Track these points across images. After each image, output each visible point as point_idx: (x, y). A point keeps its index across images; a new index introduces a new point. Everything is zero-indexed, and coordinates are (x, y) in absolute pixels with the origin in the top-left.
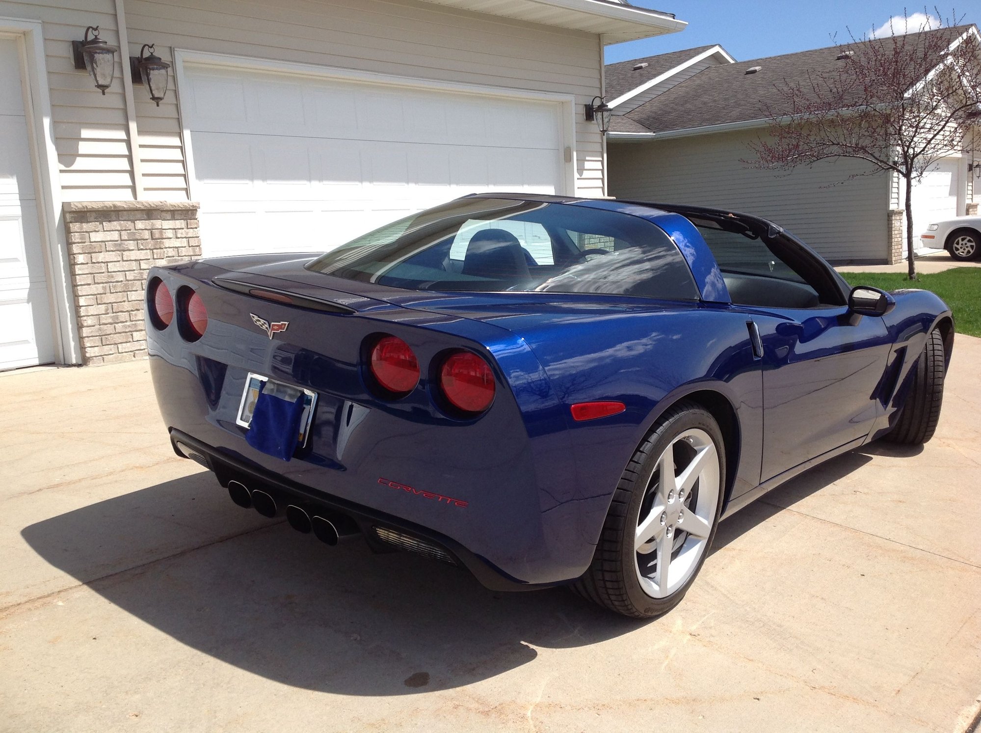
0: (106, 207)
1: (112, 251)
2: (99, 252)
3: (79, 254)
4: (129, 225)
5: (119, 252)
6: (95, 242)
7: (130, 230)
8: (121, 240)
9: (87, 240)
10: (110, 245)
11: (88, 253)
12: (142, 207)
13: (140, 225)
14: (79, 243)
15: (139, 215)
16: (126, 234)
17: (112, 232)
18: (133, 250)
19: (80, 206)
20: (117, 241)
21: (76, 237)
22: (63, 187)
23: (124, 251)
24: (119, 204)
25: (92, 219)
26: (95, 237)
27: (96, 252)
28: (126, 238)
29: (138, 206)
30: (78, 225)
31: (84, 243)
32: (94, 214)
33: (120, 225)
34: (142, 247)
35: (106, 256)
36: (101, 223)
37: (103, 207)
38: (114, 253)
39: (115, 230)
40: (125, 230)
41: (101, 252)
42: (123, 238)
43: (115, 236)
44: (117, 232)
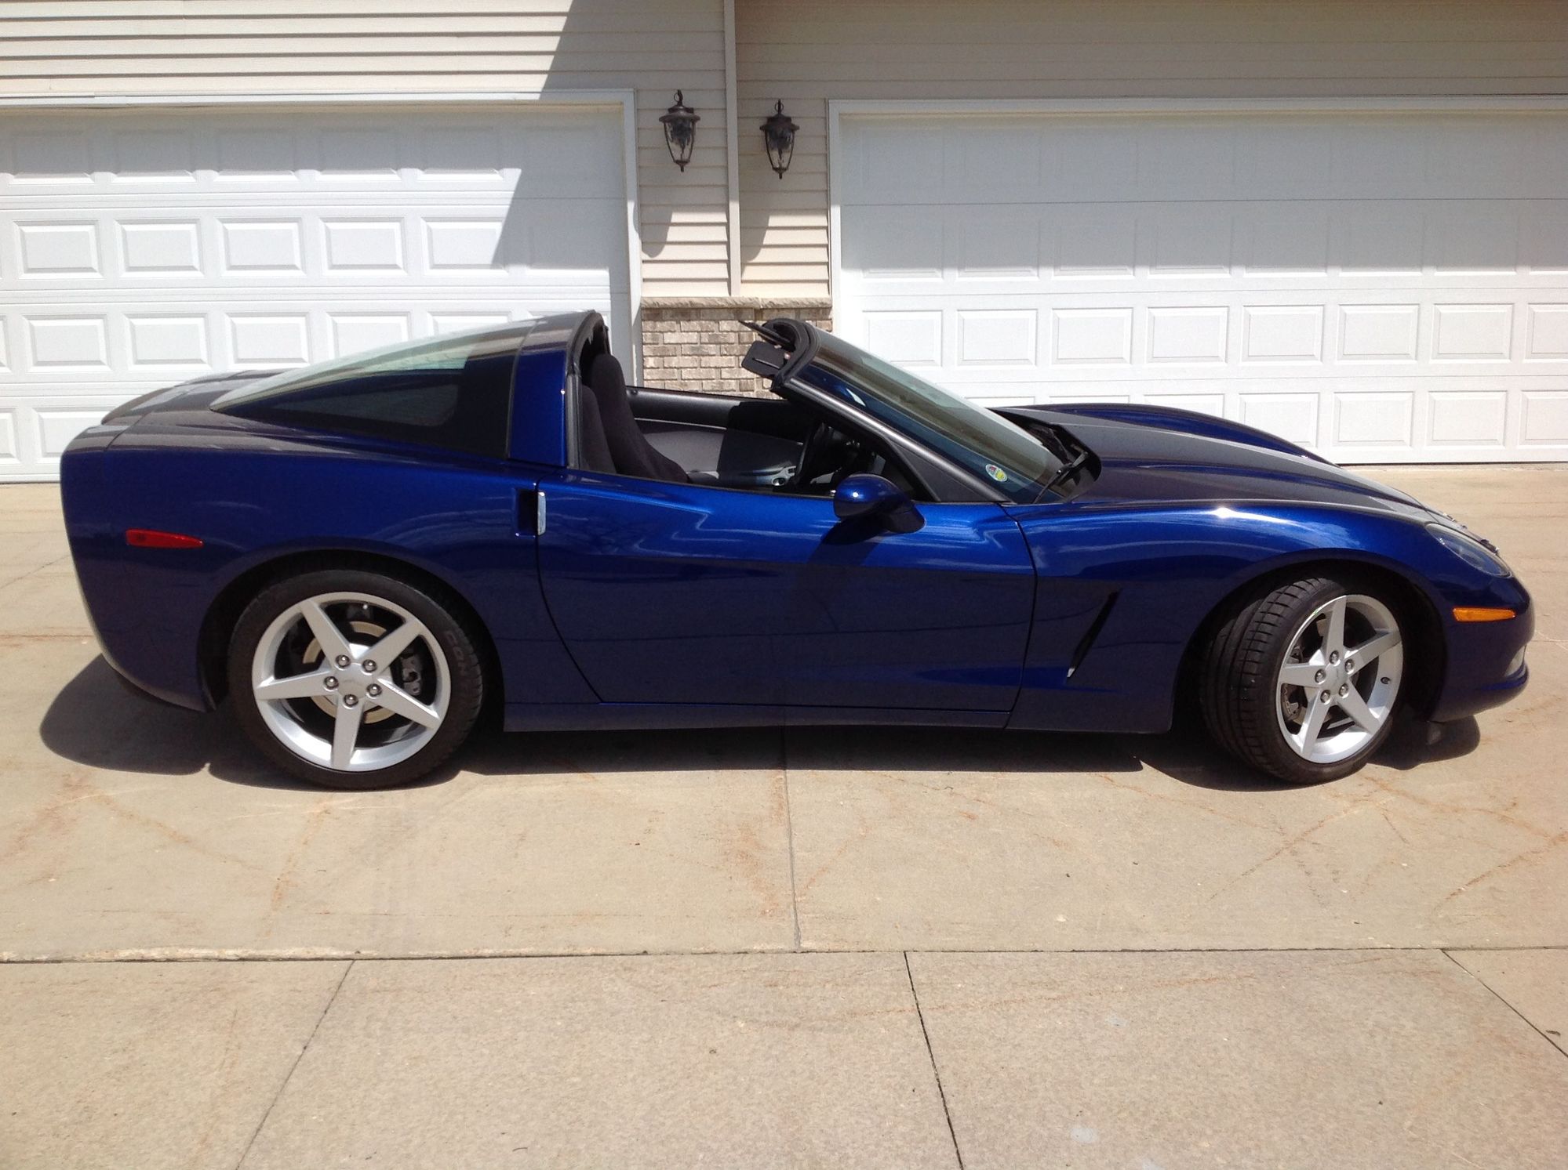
0: (682, 304)
1: (690, 355)
2: (673, 356)
3: (650, 356)
4: (712, 325)
5: (697, 357)
6: (669, 344)
7: (713, 331)
8: (701, 343)
9: (660, 341)
10: (686, 349)
11: (660, 356)
12: (727, 306)
13: (725, 325)
14: (650, 344)
15: (725, 314)
16: (708, 337)
17: (690, 333)
18: (714, 355)
19: (650, 302)
20: (696, 344)
21: (648, 337)
22: (645, 280)
23: (703, 356)
24: (695, 301)
25: (668, 317)
26: (670, 338)
27: (670, 356)
28: (707, 341)
29: (720, 303)
30: (650, 323)
31: (657, 344)
32: (671, 312)
33: (701, 325)
34: (725, 353)
35: (681, 361)
36: (678, 322)
37: (676, 304)
38: (690, 358)
39: (695, 331)
40: (707, 331)
41: (676, 356)
42: (703, 341)
43: (694, 337)
44: (696, 333)
